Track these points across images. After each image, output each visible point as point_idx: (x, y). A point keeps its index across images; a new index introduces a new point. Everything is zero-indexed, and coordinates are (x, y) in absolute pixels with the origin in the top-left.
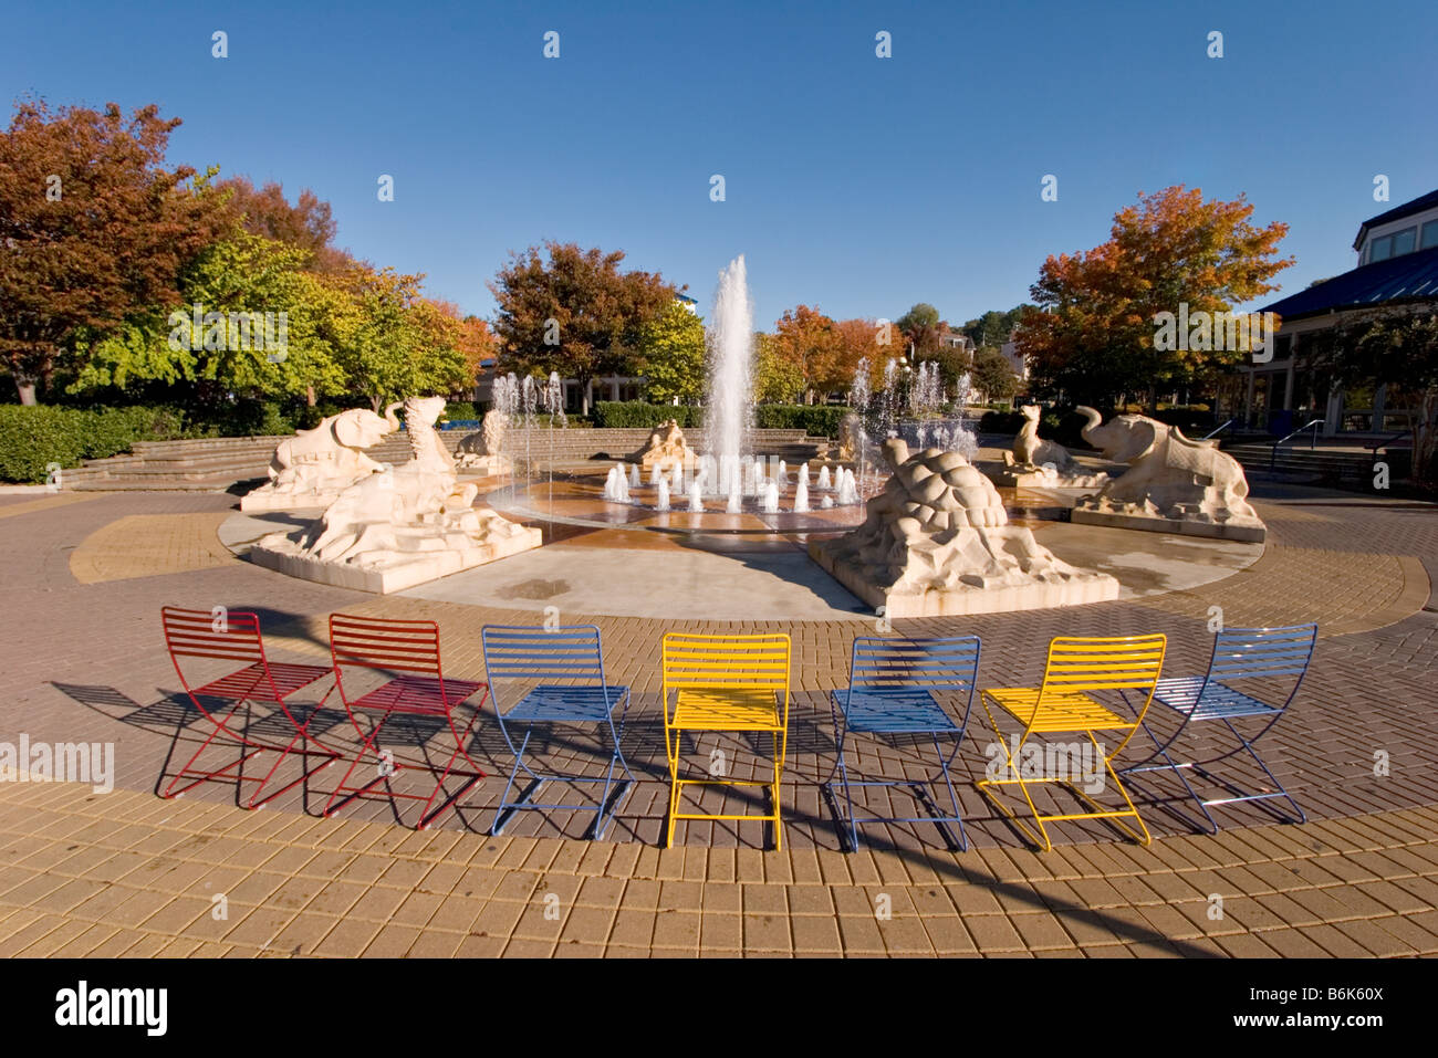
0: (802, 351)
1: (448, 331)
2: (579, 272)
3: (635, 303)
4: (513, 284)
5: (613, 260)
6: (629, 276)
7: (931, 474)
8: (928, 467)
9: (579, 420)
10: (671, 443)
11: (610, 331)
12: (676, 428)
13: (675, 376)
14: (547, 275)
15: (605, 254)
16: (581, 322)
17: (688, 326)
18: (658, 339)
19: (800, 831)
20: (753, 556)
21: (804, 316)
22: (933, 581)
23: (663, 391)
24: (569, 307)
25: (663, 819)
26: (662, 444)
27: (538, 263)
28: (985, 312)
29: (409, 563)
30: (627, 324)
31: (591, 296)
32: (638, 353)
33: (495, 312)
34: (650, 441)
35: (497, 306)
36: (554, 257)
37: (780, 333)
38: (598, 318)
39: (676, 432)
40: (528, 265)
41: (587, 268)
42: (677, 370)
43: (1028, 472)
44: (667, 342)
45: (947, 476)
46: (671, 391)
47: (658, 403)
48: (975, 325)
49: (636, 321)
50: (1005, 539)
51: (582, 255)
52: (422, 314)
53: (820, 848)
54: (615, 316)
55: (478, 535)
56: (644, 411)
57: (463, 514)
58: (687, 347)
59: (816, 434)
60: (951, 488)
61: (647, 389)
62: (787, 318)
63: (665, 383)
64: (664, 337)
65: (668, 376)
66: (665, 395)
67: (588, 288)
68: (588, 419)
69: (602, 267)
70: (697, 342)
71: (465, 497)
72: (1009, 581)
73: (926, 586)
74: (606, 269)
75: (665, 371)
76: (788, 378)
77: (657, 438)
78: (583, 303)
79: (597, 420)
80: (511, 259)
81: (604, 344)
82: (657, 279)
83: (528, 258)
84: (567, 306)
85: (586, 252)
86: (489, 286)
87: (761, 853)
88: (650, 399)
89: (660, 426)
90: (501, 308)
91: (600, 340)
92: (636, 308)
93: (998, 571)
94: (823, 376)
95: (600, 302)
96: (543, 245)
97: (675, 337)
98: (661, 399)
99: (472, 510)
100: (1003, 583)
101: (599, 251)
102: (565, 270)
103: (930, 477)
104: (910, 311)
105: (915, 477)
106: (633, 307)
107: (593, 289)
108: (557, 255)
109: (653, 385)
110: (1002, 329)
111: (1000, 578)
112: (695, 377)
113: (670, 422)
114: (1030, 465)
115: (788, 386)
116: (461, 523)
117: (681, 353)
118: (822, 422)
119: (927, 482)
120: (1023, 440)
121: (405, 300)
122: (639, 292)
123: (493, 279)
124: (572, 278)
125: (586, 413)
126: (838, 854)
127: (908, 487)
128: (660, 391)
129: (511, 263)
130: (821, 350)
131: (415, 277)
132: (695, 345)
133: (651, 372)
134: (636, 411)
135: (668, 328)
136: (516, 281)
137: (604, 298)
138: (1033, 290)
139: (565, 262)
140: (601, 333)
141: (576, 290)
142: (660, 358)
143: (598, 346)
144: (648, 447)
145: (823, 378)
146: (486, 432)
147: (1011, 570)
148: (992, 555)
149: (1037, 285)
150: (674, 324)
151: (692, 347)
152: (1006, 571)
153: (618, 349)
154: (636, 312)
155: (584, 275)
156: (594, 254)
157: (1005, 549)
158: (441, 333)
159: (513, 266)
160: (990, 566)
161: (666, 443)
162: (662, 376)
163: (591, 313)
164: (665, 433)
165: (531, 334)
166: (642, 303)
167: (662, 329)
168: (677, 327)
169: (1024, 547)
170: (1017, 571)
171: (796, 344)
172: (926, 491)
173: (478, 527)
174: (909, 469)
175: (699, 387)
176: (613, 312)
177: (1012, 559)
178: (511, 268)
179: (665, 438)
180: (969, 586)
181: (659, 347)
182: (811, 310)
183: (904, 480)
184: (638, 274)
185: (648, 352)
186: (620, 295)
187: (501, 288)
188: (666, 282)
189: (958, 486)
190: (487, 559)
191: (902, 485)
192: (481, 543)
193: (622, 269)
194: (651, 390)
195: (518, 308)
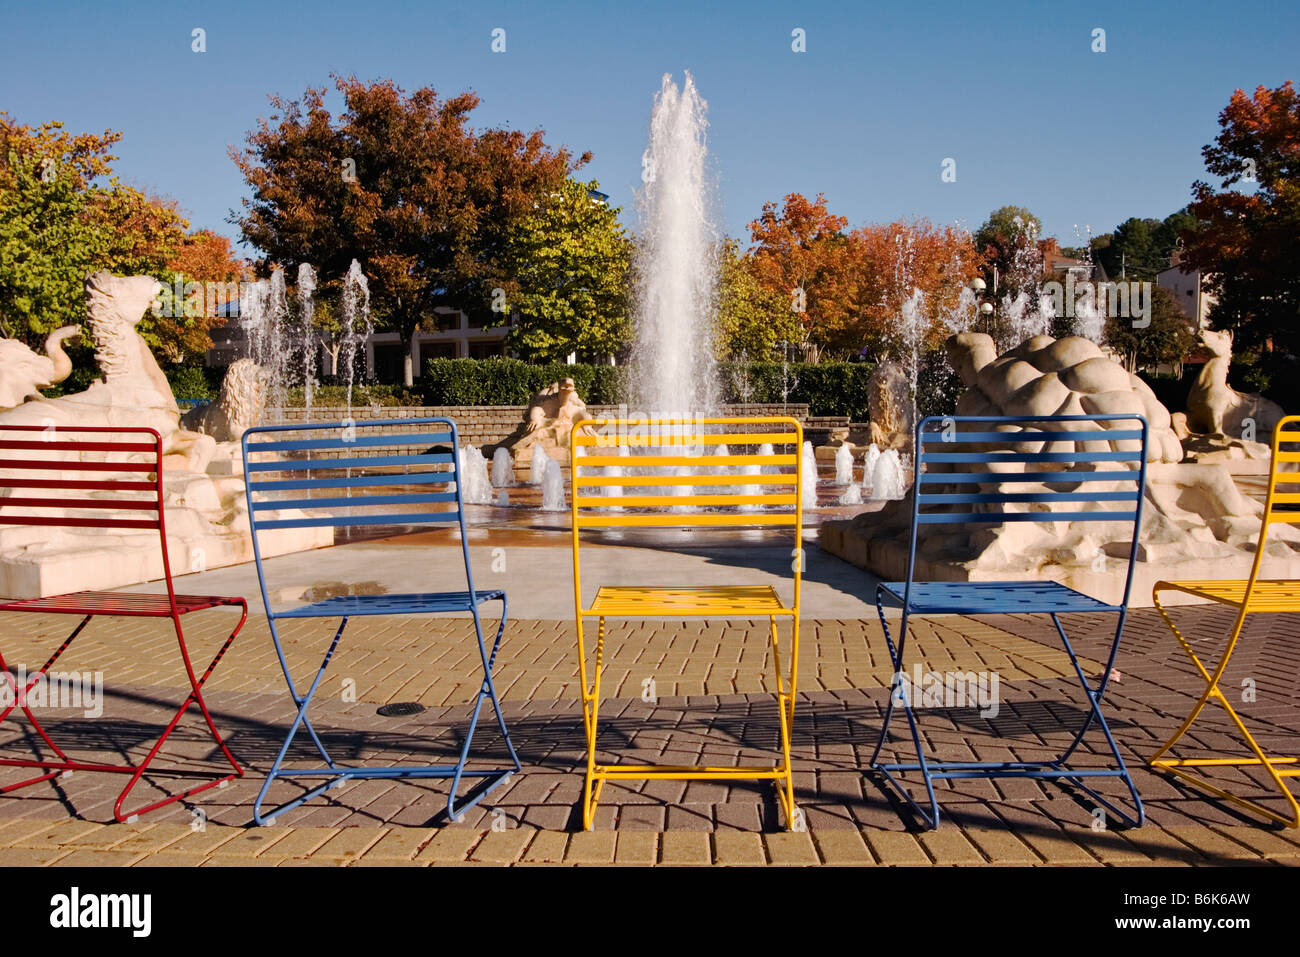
0: (798, 274)
1: (161, 233)
2: (397, 128)
3: (498, 184)
4: (277, 153)
5: (458, 108)
6: (487, 138)
7: (1040, 374)
8: (1033, 364)
9: (398, 394)
10: (564, 424)
11: (454, 234)
12: (574, 395)
13: (571, 313)
14: (339, 135)
15: (443, 99)
16: (400, 216)
17: (591, 225)
18: (539, 247)
19: (829, 813)
20: (721, 552)
21: (798, 214)
22: (1053, 551)
23: (548, 341)
24: (378, 191)
25: (573, 806)
26: (548, 424)
27: (324, 116)
28: (1123, 221)
29: (91, 549)
30: (483, 221)
31: (419, 171)
32: (503, 274)
33: (246, 202)
34: (527, 417)
35: (250, 193)
36: (351, 104)
37: (758, 244)
38: (432, 209)
39: (574, 404)
40: (305, 122)
41: (412, 123)
42: (573, 305)
43: (1217, 449)
44: (555, 252)
45: (1069, 376)
46: (563, 340)
47: (540, 361)
48: (1107, 243)
49: (501, 214)
50: (1180, 486)
51: (403, 100)
52: (115, 204)
53: (867, 830)
54: (461, 206)
55: (218, 519)
56: (515, 374)
57: (188, 482)
58: (590, 261)
59: (828, 412)
60: (1078, 396)
61: (519, 338)
62: (768, 218)
63: (550, 326)
64: (549, 243)
65: (557, 314)
66: (551, 347)
67: (412, 157)
68: (412, 391)
69: (438, 122)
70: (608, 252)
71: (194, 458)
72: (1191, 549)
73: (1041, 559)
74: (444, 125)
75: (552, 306)
76: (773, 320)
77: (538, 414)
78: (405, 184)
79: (431, 392)
80: (276, 111)
81: (446, 260)
82: (535, 143)
83: (304, 110)
84: (375, 189)
85: (409, 94)
86: (235, 157)
87: (759, 836)
88: (526, 353)
89: (545, 392)
90: (257, 196)
91: (434, 251)
92: (500, 192)
93: (1171, 535)
94: (835, 319)
95: (434, 182)
96: (331, 84)
97: (569, 243)
98: (544, 354)
99: (206, 476)
100: (1181, 553)
101: (433, 94)
102: (371, 128)
103: (1039, 380)
104: (988, 220)
105: (1010, 380)
106: (492, 189)
107: (422, 160)
108: (357, 101)
109: (530, 331)
110: (1157, 250)
111: (1177, 546)
112: (606, 315)
113: (562, 383)
114: (1219, 437)
115: (773, 335)
116: (186, 497)
117: (581, 273)
118: (838, 389)
119: (1032, 388)
120: (1204, 393)
121: (84, 178)
122: (506, 164)
123: (242, 146)
124: (384, 140)
125: (410, 382)
126: (904, 834)
127: (998, 398)
128: (544, 341)
129: (275, 118)
130: (831, 272)
131: (101, 138)
132: (606, 258)
133: (527, 307)
134: (500, 374)
135: (556, 226)
136: (283, 149)
137: (441, 175)
138: (1209, 154)
139: (372, 112)
140: (437, 237)
141: (392, 162)
142: (543, 284)
143: (430, 263)
144: (523, 430)
145: (836, 324)
146: (229, 398)
147: (1195, 531)
148: (1158, 507)
149: (1215, 145)
150: (567, 219)
151: (600, 261)
152: (1186, 535)
153: (468, 265)
154: (499, 199)
155: (406, 135)
156: (423, 98)
157: (1183, 504)
158: (148, 238)
159: (280, 121)
160: (1156, 526)
161: (556, 422)
162: (545, 312)
163: (419, 202)
164: (554, 406)
165: (309, 240)
166: (510, 182)
167: (546, 230)
168: (573, 226)
169: (1217, 498)
170: (1208, 535)
171: (786, 266)
172: (1031, 402)
173: (217, 505)
174: (998, 372)
175: (615, 329)
176: (460, 198)
177: (1195, 518)
178: (274, 128)
179: (554, 414)
180: (1118, 560)
181: (540, 260)
182: (811, 202)
183: (990, 390)
184: (502, 136)
185: (521, 272)
186: (471, 169)
187: (256, 163)
188: (552, 145)
189: (1090, 390)
190: (233, 559)
191: (988, 398)
192: (223, 529)
193: (475, 126)
194: (527, 340)
195: (287, 194)
